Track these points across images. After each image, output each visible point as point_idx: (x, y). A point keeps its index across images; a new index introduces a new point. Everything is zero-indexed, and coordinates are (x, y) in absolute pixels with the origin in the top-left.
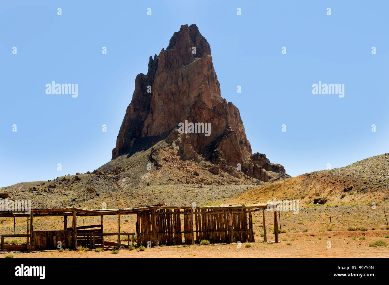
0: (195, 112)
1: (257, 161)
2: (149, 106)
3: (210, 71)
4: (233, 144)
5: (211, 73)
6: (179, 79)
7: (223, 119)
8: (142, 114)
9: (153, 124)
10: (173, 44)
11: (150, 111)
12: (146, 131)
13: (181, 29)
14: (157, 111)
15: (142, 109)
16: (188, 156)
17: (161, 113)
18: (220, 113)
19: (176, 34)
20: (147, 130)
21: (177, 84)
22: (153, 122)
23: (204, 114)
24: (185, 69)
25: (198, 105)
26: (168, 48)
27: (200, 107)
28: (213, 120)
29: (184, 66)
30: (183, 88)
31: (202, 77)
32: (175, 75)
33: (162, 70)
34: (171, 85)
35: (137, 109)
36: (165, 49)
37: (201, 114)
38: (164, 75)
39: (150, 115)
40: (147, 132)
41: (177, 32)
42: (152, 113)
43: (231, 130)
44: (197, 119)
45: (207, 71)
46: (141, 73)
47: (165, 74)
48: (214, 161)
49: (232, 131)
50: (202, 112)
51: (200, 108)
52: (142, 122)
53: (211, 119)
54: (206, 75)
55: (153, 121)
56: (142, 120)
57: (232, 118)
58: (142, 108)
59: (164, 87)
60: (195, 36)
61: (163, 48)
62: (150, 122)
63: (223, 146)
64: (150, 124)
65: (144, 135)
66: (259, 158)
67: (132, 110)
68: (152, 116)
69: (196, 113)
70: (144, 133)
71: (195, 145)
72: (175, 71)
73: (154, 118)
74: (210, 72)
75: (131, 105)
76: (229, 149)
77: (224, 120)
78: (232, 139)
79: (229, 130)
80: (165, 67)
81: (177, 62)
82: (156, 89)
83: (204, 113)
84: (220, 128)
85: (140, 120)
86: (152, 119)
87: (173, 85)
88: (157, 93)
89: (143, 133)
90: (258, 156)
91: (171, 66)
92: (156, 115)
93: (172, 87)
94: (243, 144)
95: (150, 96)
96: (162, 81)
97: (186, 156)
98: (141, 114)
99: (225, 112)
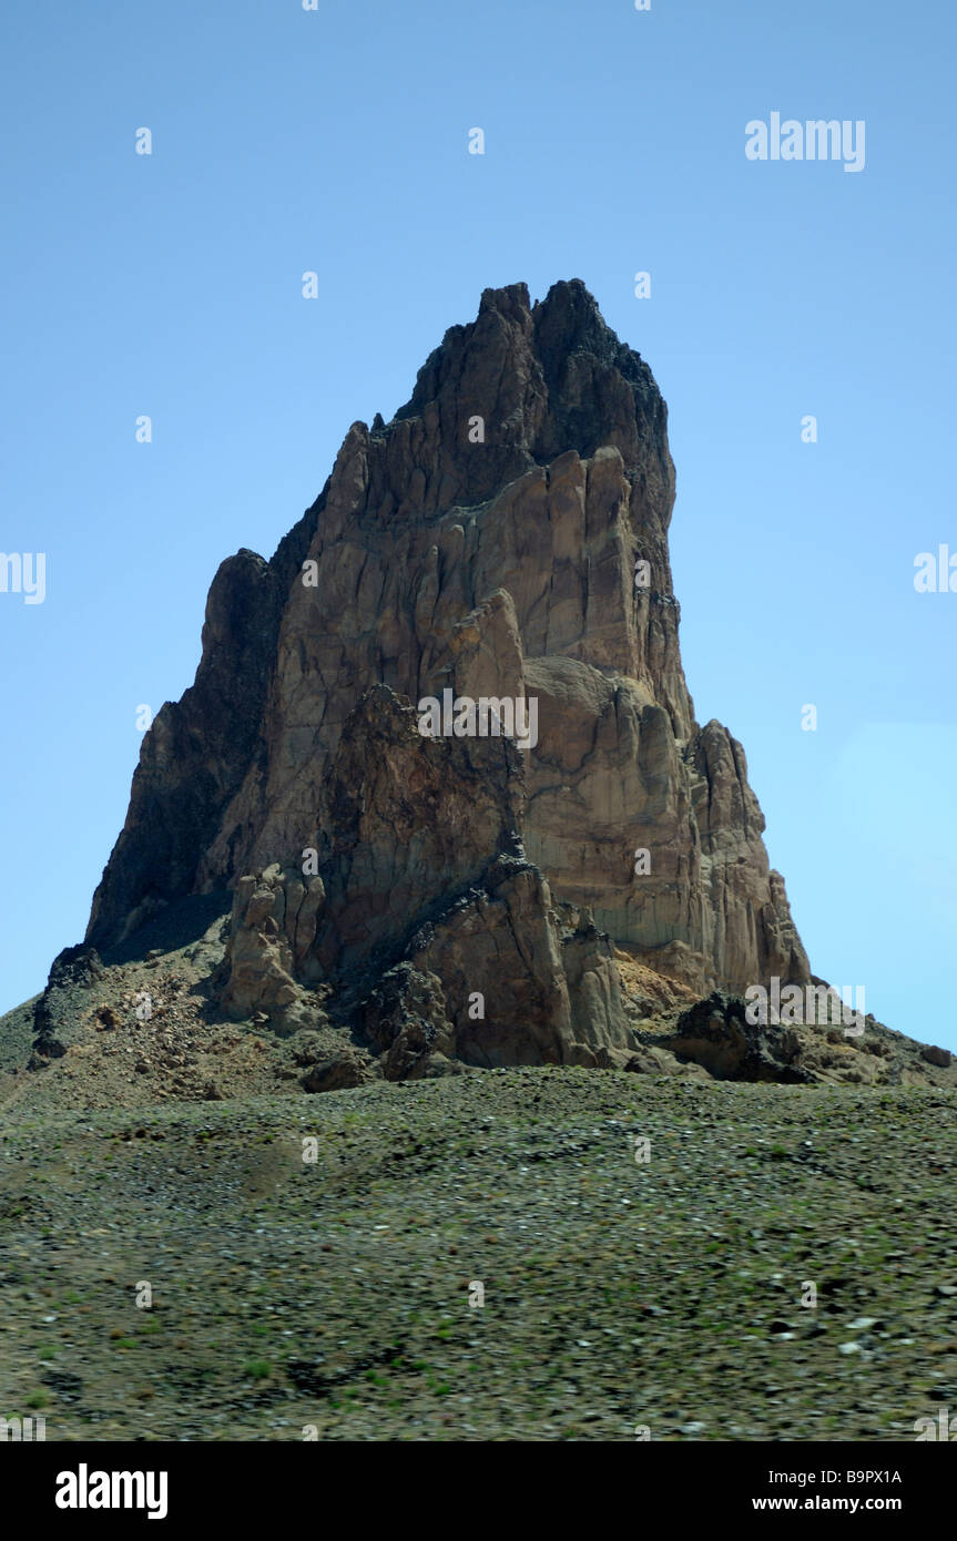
0: (352, 762)
1: (703, 1043)
2: (257, 723)
3: (603, 534)
4: (516, 940)
5: (607, 546)
6: (426, 580)
7: (485, 801)
8: (221, 770)
9: (263, 823)
10: (430, 389)
11: (258, 754)
12: (225, 863)
13: (484, 309)
14: (285, 754)
15: (219, 741)
16: (243, 999)
17: (306, 764)
18: (474, 766)
19: (456, 335)
20: (232, 853)
21: (410, 606)
22: (265, 812)
23: (397, 772)
24: (465, 522)
25: (370, 719)
26: (402, 413)
27: (381, 729)
28: (437, 806)
29: (463, 511)
30: (438, 628)
31: (541, 570)
32: (404, 558)
33: (338, 531)
34: (379, 613)
35: (193, 741)
36: (388, 419)
37: (377, 768)
38: (344, 558)
39: (254, 773)
40: (230, 867)
41: (464, 325)
42: (265, 763)
43: (522, 861)
44: (360, 798)
45: (577, 534)
46: (242, 551)
47: (349, 556)
48: (371, 1029)
49: (524, 867)
50: (385, 760)
51: (379, 736)
52: (214, 812)
53: (431, 800)
54: (568, 560)
55: (267, 804)
56: (217, 799)
57: (650, 794)
58: (222, 735)
59: (340, 622)
60: (570, 344)
61: (379, 416)
62: (250, 815)
63: (456, 948)
64: (251, 825)
65: (210, 881)
66: (713, 1026)
67: (161, 748)
68: (263, 783)
69: (353, 765)
70: (211, 873)
71: (304, 941)
72: (407, 535)
73: (272, 793)
74: (597, 545)
75: (160, 723)
76: (485, 966)
77: (492, 803)
78: (514, 913)
79: (512, 860)
80: (359, 514)
81: (433, 489)
82: (293, 635)
83: (392, 764)
84: (467, 846)
85: (202, 801)
86: (263, 798)
87: (389, 613)
88: (295, 653)
89: (206, 871)
90: (709, 1013)
91: (395, 511)
92: (281, 774)
93: (380, 624)
94: (592, 940)
95: (266, 670)
96: (334, 589)
97: (231, 999)
98: (213, 768)
99: (499, 761)
